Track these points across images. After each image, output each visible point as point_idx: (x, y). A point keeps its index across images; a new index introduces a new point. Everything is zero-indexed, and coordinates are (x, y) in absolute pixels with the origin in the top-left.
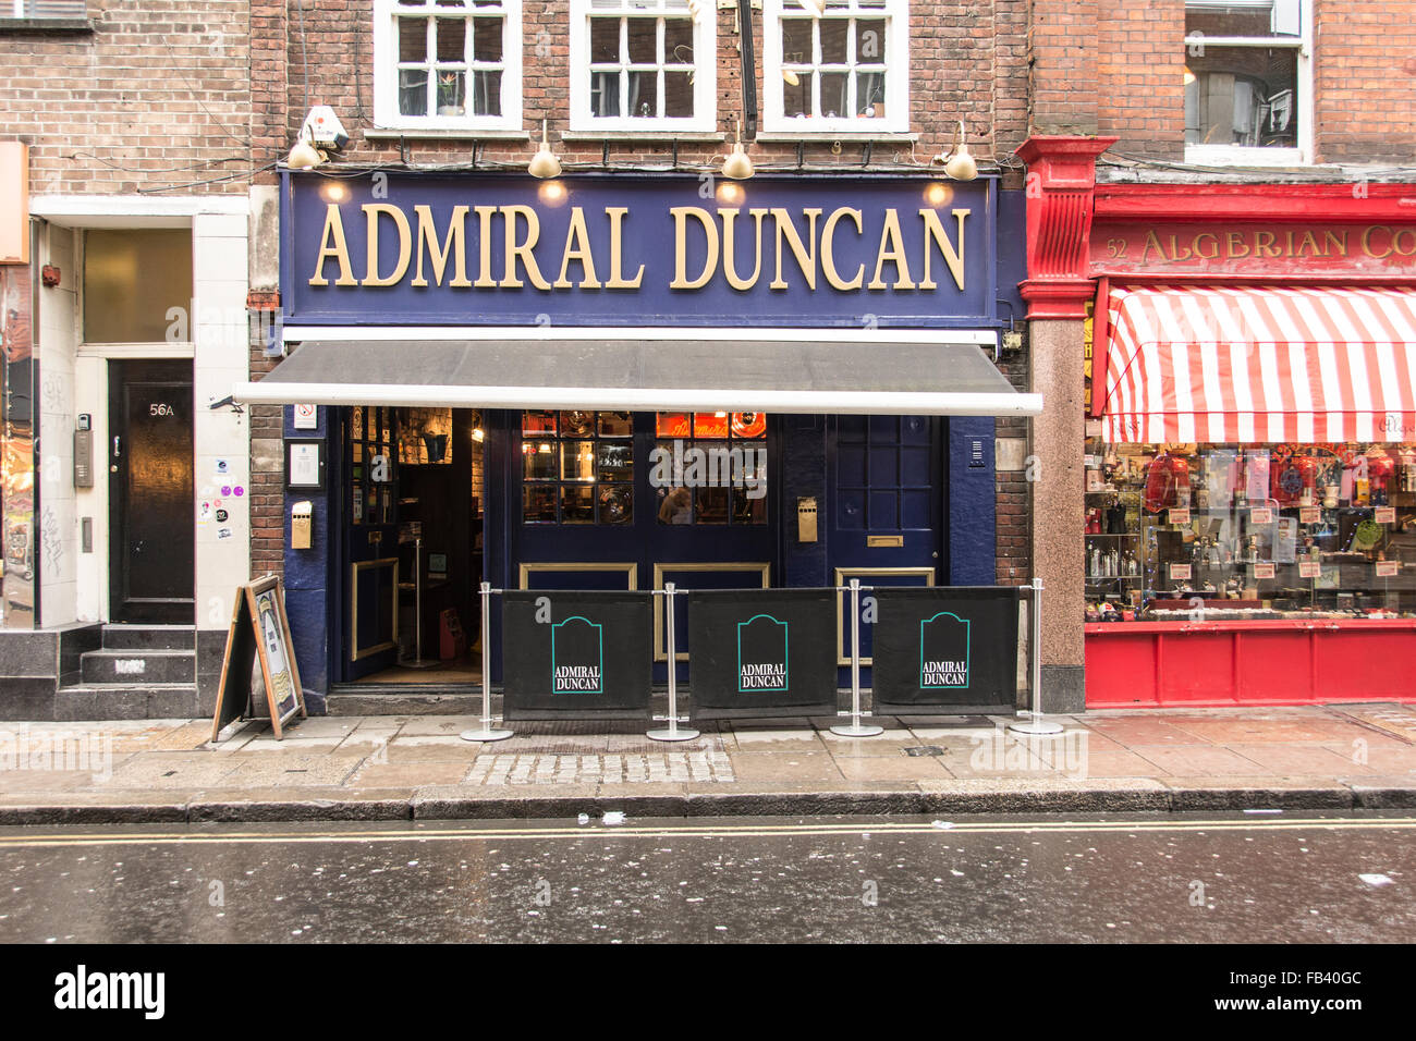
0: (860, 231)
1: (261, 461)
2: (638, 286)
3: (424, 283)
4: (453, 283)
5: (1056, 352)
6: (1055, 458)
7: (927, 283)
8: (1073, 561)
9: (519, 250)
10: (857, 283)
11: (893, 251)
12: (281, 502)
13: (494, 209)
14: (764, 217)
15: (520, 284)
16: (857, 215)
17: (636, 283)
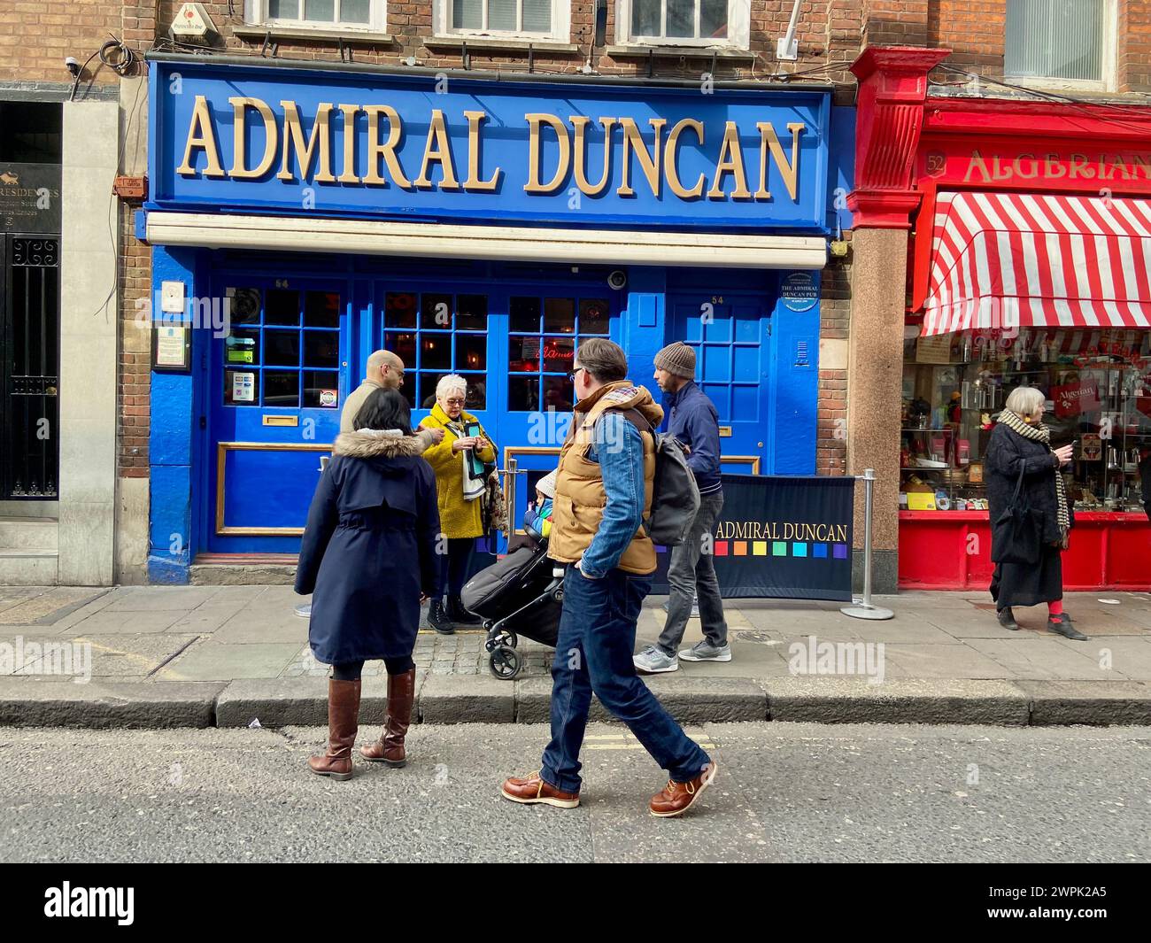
0: (701, 142)
2: (493, 187)
3: (290, 176)
4: (317, 177)
5: (881, 259)
6: (876, 358)
7: (761, 192)
8: (890, 453)
9: (380, 149)
10: (696, 190)
11: (731, 162)
12: (148, 381)
13: (357, 108)
14: (612, 125)
15: (381, 181)
16: (699, 126)
17: (491, 184)
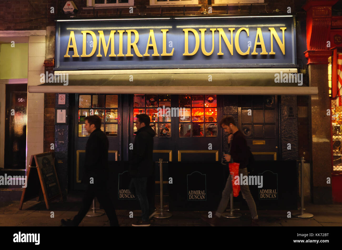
0: (248, 35)
1: (48, 115)
3: (101, 56)
4: (110, 56)
6: (319, 113)
7: (272, 53)
9: (132, 44)
10: (247, 53)
11: (260, 42)
12: (54, 129)
13: (124, 31)
14: (215, 31)
15: (132, 55)
16: (247, 30)
17: (171, 54)
